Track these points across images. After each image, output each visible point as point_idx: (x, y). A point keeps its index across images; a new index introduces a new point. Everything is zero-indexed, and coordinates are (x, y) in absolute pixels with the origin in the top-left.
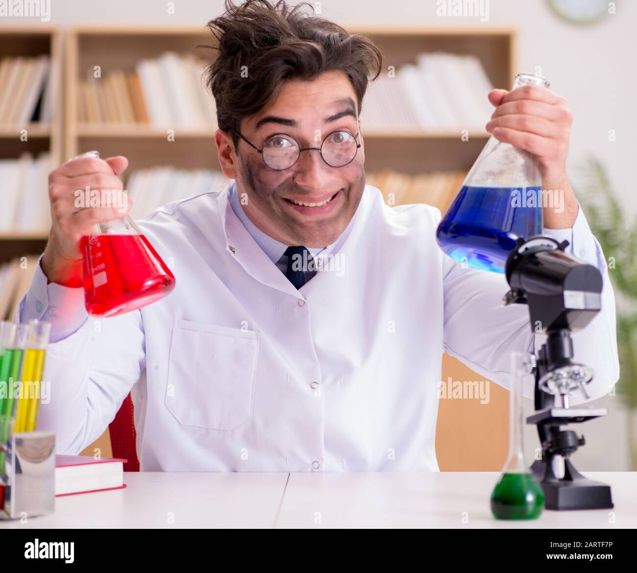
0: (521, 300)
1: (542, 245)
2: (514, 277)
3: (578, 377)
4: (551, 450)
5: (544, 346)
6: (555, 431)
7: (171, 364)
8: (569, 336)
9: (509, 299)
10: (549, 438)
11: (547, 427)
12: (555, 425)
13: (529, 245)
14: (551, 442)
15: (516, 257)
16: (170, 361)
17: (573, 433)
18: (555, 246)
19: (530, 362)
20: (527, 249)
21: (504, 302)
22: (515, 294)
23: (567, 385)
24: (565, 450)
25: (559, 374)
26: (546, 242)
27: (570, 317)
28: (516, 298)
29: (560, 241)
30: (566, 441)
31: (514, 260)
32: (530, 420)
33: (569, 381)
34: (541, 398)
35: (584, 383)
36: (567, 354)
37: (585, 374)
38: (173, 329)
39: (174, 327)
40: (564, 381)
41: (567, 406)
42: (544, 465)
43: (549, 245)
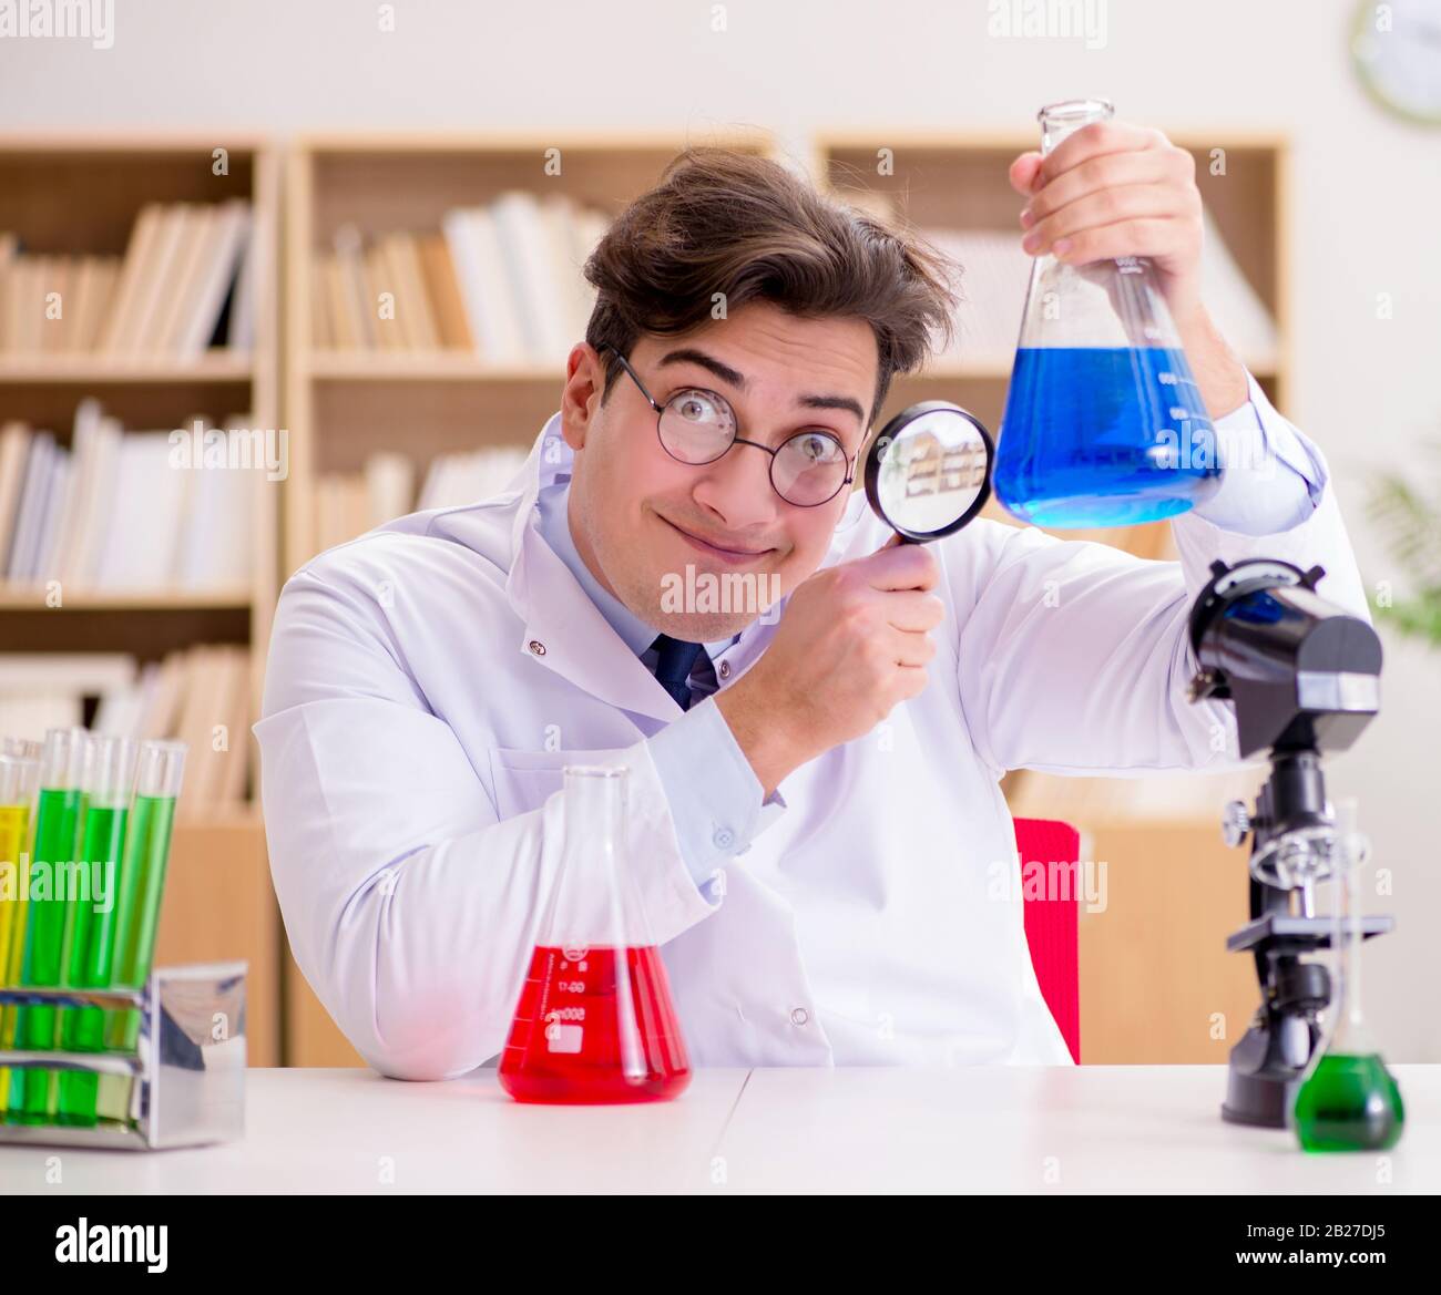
0: (1222, 693)
1: (1266, 577)
3: (1332, 851)
4: (1276, 1006)
5: (1264, 787)
6: (1289, 966)
8: (1316, 767)
9: (1198, 690)
10: (1272, 980)
11: (1273, 956)
12: (1288, 952)
13: (1237, 576)
14: (1276, 989)
15: (1210, 602)
17: (1322, 969)
18: (1295, 579)
19: (1236, 822)
20: (1233, 584)
21: (1189, 697)
22: (1208, 679)
23: (1310, 868)
24: (1303, 1005)
25: (1292, 845)
26: (1275, 571)
27: (1319, 726)
28: (1212, 688)
29: (1306, 567)
30: (1307, 985)
31: (1205, 607)
32: (1233, 942)
33: (1314, 860)
34: (1262, 897)
36: (1311, 803)
40: (1301, 861)
41: (1310, 913)
42: (1265, 1036)
43: (1280, 578)
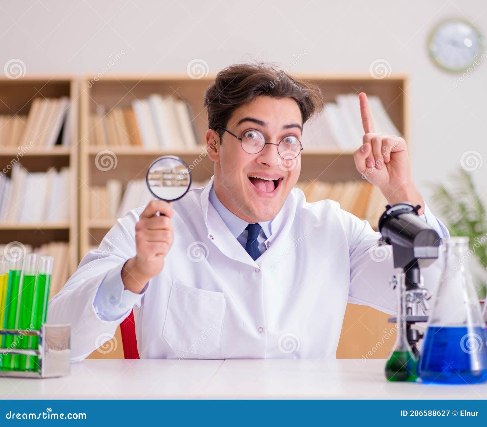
0: (388, 243)
1: (403, 209)
2: (384, 229)
3: (421, 296)
7: (168, 310)
8: (418, 271)
13: (394, 209)
15: (385, 217)
16: (168, 308)
18: (411, 210)
20: (392, 212)
26: (405, 207)
27: (419, 261)
28: (385, 242)
29: (415, 206)
30: (412, 337)
31: (383, 219)
33: (415, 298)
35: (425, 301)
36: (416, 281)
37: (426, 295)
38: (171, 288)
39: (172, 286)
40: (411, 299)
43: (407, 209)
